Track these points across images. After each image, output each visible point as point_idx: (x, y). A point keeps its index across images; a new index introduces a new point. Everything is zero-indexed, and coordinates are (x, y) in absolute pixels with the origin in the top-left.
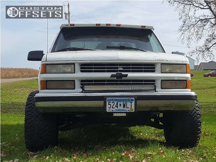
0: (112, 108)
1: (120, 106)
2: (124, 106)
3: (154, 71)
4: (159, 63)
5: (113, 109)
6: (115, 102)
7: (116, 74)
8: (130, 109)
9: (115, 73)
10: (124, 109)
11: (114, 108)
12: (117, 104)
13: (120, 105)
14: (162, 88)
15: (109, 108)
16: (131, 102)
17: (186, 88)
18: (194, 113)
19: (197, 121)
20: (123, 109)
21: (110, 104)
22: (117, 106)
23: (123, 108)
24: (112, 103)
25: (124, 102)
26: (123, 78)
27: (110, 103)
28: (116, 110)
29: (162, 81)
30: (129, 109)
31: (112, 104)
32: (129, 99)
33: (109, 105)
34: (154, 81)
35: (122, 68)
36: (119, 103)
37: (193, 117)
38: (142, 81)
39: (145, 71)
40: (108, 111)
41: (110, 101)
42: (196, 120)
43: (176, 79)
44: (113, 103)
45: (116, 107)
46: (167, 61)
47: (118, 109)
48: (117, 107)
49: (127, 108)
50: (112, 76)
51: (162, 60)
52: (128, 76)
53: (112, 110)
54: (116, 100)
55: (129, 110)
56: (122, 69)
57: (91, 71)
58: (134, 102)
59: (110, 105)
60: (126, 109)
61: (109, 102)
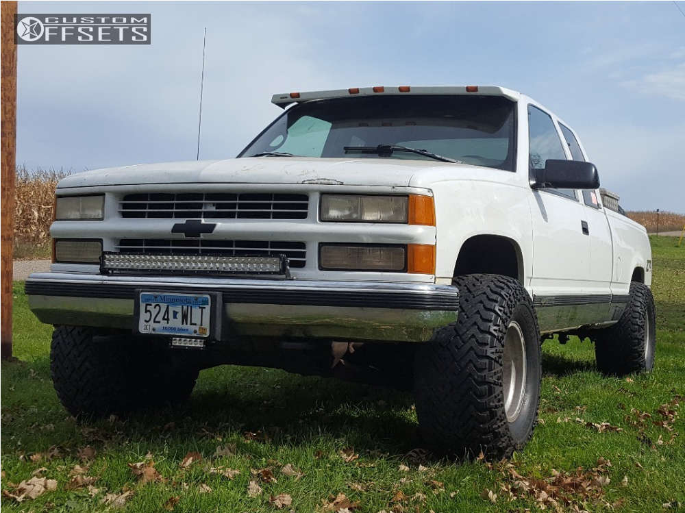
0: (155, 322)
1: (175, 317)
2: (185, 317)
3: (303, 216)
4: (314, 191)
5: (156, 326)
6: (161, 304)
7: (184, 222)
8: (200, 328)
9: (182, 221)
10: (185, 326)
11: (159, 322)
12: (167, 311)
13: (175, 313)
14: (321, 268)
15: (146, 321)
16: (202, 308)
17: (405, 271)
18: (468, 352)
19: (474, 379)
20: (181, 326)
21: (149, 311)
22: (166, 317)
23: (183, 324)
24: (155, 307)
25: (185, 308)
26: (202, 236)
27: (149, 308)
28: (165, 329)
29: (321, 245)
30: (197, 328)
31: (155, 311)
32: (196, 299)
33: (146, 311)
34: (302, 245)
35: (214, 205)
36: (171, 309)
37: (463, 363)
38: (264, 244)
39: (277, 216)
40: (142, 330)
41: (148, 300)
42: (470, 375)
43: (365, 240)
44: (158, 307)
45: (164, 319)
46: (342, 184)
47: (168, 326)
48: (168, 319)
49: (191, 324)
50: (176, 228)
51: (323, 181)
52: (217, 228)
53: (154, 330)
54: (164, 299)
55: (195, 332)
56: (213, 209)
57: (142, 215)
58: (208, 307)
59: (148, 313)
60: (189, 326)
61: (147, 305)
